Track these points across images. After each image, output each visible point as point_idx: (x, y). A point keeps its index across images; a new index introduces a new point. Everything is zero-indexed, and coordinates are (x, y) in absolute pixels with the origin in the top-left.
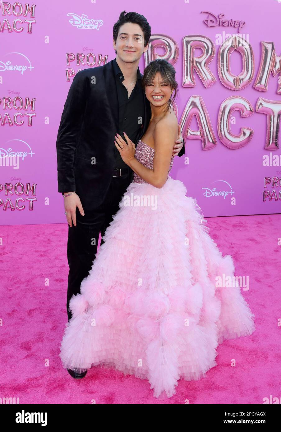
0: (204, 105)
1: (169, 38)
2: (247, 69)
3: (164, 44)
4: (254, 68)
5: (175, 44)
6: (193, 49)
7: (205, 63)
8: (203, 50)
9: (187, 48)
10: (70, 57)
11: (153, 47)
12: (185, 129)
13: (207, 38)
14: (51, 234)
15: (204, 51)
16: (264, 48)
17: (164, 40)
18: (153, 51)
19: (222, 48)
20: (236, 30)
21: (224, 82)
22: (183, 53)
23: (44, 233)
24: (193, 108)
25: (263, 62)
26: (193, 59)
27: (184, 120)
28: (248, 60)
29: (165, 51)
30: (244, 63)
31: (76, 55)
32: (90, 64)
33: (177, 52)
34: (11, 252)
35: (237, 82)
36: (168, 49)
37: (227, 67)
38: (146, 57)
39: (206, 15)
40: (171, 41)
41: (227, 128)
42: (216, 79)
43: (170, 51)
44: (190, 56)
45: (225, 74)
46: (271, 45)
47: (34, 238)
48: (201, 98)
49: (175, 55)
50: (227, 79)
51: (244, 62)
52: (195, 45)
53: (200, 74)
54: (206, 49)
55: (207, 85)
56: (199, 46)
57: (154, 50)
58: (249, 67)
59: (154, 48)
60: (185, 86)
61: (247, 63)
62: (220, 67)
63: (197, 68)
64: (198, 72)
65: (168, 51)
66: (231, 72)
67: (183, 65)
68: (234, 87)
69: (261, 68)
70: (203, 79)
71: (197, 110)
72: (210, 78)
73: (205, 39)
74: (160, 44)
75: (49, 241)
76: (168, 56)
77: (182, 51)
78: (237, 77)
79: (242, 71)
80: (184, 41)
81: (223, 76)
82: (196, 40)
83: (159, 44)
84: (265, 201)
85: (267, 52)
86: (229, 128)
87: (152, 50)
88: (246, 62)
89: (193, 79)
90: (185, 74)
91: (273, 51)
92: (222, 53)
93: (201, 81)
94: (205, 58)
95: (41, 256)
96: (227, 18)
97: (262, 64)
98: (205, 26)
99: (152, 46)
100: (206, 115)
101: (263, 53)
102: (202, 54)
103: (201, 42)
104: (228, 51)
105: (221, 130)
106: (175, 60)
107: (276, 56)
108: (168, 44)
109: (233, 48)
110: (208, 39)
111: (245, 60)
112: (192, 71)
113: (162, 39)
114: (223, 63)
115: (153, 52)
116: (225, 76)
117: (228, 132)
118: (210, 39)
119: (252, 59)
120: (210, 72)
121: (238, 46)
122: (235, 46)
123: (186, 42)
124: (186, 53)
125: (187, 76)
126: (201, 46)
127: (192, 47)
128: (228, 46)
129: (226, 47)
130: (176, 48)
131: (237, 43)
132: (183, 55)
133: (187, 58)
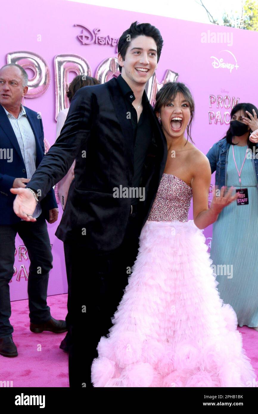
1: (40, 58)
3: (33, 64)
5: (45, 65)
6: (66, 72)
9: (60, 73)
13: (82, 59)
17: (33, 59)
19: (100, 72)
22: (55, 78)
29: (34, 74)
36: (38, 72)
39: (80, 29)
40: (40, 61)
43: (40, 74)
44: (63, 82)
49: (46, 79)
52: (69, 68)
56: (74, 69)
65: (38, 74)
67: (56, 93)
74: (28, 65)
76: (38, 80)
77: (54, 75)
80: (56, 61)
82: (69, 61)
83: (27, 65)
90: (58, 104)
96: (104, 34)
98: (78, 43)
103: (75, 64)
104: (106, 76)
106: (47, 87)
107: (157, 83)
108: (37, 65)
109: (111, 72)
110: (84, 60)
113: (30, 58)
118: (85, 60)
121: (116, 69)
122: (113, 70)
123: (58, 63)
124: (59, 77)
125: (61, 107)
126: (76, 68)
127: (65, 70)
128: (105, 70)
129: (103, 71)
130: (47, 70)
131: (116, 66)
132: (55, 80)
133: (60, 84)
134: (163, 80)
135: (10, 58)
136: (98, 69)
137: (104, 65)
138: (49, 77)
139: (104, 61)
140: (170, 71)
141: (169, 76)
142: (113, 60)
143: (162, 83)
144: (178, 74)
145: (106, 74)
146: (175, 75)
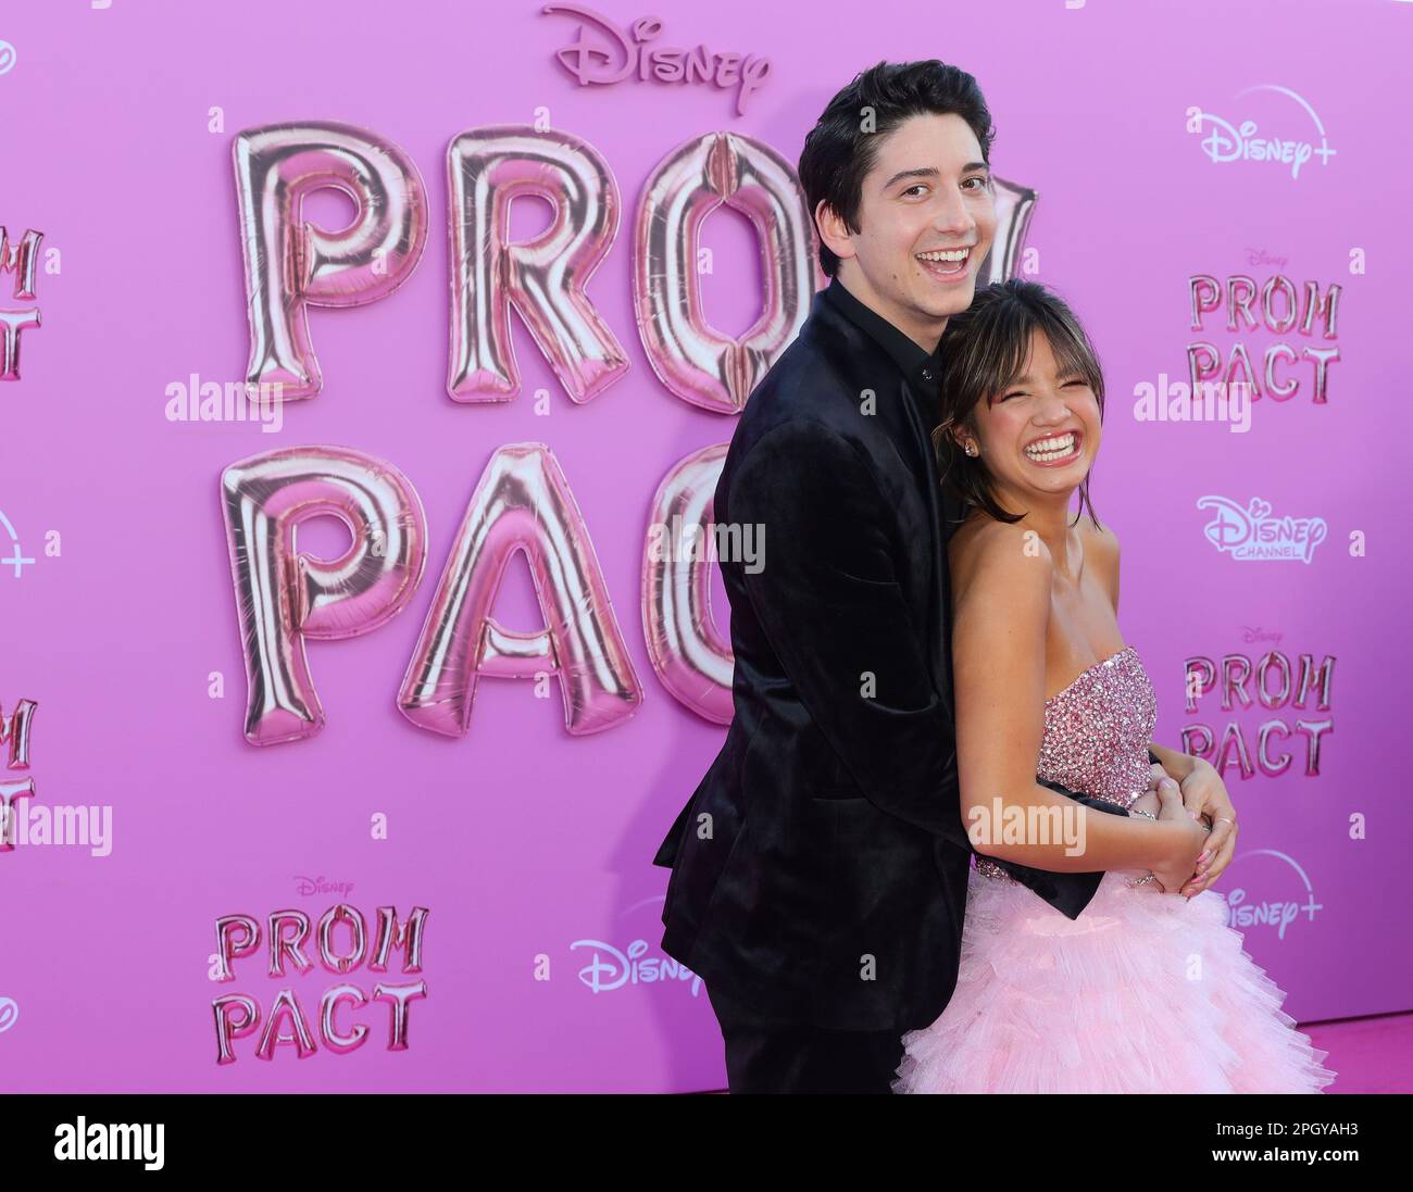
0: (567, 494)
1: (383, 146)
2: (785, 302)
3: (347, 173)
5: (406, 172)
6: (501, 199)
7: (568, 273)
8: (554, 202)
9: (473, 202)
11: (287, 190)
12: (469, 626)
13: (573, 145)
15: (562, 209)
17: (350, 152)
18: (286, 214)
19: (657, 197)
20: (723, 100)
21: (669, 372)
22: (451, 223)
24: (507, 510)
26: (504, 254)
27: (461, 578)
28: (793, 254)
29: (355, 210)
30: (774, 272)
33: (420, 217)
35: (739, 371)
36: (371, 203)
37: (682, 291)
38: (253, 244)
39: (571, 25)
40: (385, 158)
41: (692, 611)
42: (625, 356)
43: (382, 209)
44: (487, 239)
45: (672, 332)
48: (552, 455)
49: (406, 231)
50: (688, 360)
51: (773, 265)
52: (515, 182)
53: (543, 329)
54: (571, 200)
55: (581, 389)
56: (533, 184)
57: (291, 204)
58: (795, 291)
59: (293, 193)
60: (463, 393)
61: (789, 270)
62: (649, 292)
63: (525, 298)
64: (533, 320)
65: (371, 211)
66: (703, 321)
67: (453, 285)
68: (723, 395)
70: (559, 357)
71: (533, 524)
72: (595, 351)
73: (567, 146)
74: (329, 176)
76: (372, 235)
77: (447, 211)
78: (738, 346)
79: (759, 313)
80: (456, 157)
81: (662, 341)
82: (516, 156)
83: (322, 176)
86: (703, 613)
87: (281, 207)
88: (784, 268)
89: (507, 359)
90: (461, 331)
92: (656, 220)
93: (551, 369)
94: (568, 246)
96: (678, 39)
98: (563, 83)
99: (281, 185)
100: (578, 545)
102: (549, 224)
103: (544, 165)
104: (685, 209)
105: (660, 625)
106: (409, 261)
108: (367, 175)
109: (711, 195)
110: (582, 149)
111: (777, 254)
112: (501, 316)
113: (336, 147)
114: (663, 270)
115: (291, 217)
116: (675, 338)
117: (698, 634)
118: (590, 146)
120: (595, 319)
121: (734, 181)
122: (720, 186)
123: (464, 166)
124: (466, 220)
125: (473, 341)
126: (545, 183)
127: (496, 192)
128: (683, 184)
129: (674, 189)
130: (411, 195)
131: (734, 168)
132: (451, 232)
133: (471, 247)
135: (245, 149)
136: (649, 182)
137: (679, 166)
138: (420, 223)
139: (677, 150)
140: (994, 182)
142: (722, 146)
144: (1036, 193)
145: (689, 204)
146: (1017, 197)
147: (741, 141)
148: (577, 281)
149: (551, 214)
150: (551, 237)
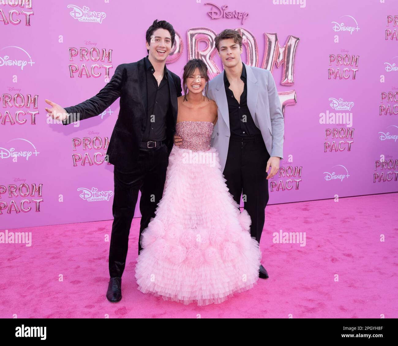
2: (251, 61)
4: (258, 60)
5: (179, 37)
6: (197, 42)
7: (210, 56)
8: (207, 43)
9: (192, 43)
10: (73, 52)
13: (211, 31)
14: (61, 235)
15: (209, 44)
16: (268, 40)
20: (240, 21)
22: (188, 47)
23: (53, 235)
25: (267, 54)
26: (198, 53)
28: (252, 52)
31: (79, 49)
32: (94, 59)
33: (182, 46)
34: (20, 257)
39: (210, 7)
44: (195, 50)
46: (274, 36)
47: (43, 241)
49: (180, 48)
51: (249, 54)
52: (200, 39)
54: (211, 42)
56: (204, 39)
58: (253, 59)
61: (252, 55)
69: (265, 60)
72: (215, 71)
73: (210, 31)
75: (59, 243)
77: (187, 45)
80: (189, 34)
82: (200, 33)
84: (273, 191)
85: (270, 43)
88: (251, 54)
91: (277, 42)
94: (210, 51)
95: (53, 258)
96: (230, 9)
97: (266, 55)
98: (208, 19)
101: (267, 44)
102: (206, 47)
103: (205, 35)
106: (180, 54)
107: (279, 47)
110: (213, 32)
111: (249, 52)
118: (214, 31)
119: (256, 51)
120: (215, 65)
126: (206, 39)
127: (196, 41)
130: (181, 42)
132: (188, 49)
133: (192, 52)
134: (285, 44)
138: (182, 47)
141: (290, 41)
143: (284, 47)
144: (299, 39)
146: (296, 40)
147: (243, 30)
148: (212, 58)
149: (207, 45)
150: (207, 49)
